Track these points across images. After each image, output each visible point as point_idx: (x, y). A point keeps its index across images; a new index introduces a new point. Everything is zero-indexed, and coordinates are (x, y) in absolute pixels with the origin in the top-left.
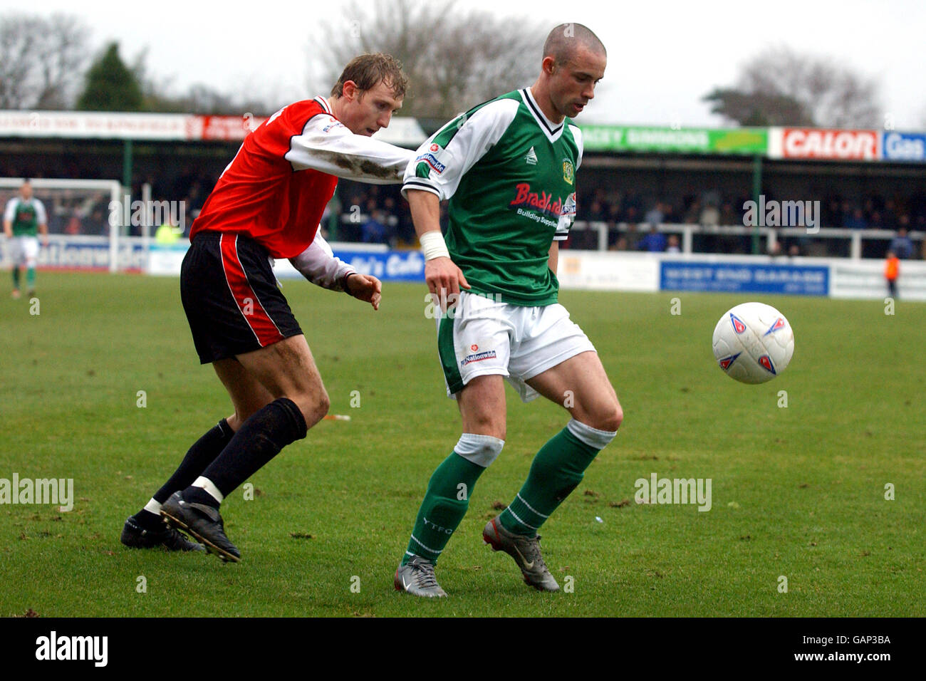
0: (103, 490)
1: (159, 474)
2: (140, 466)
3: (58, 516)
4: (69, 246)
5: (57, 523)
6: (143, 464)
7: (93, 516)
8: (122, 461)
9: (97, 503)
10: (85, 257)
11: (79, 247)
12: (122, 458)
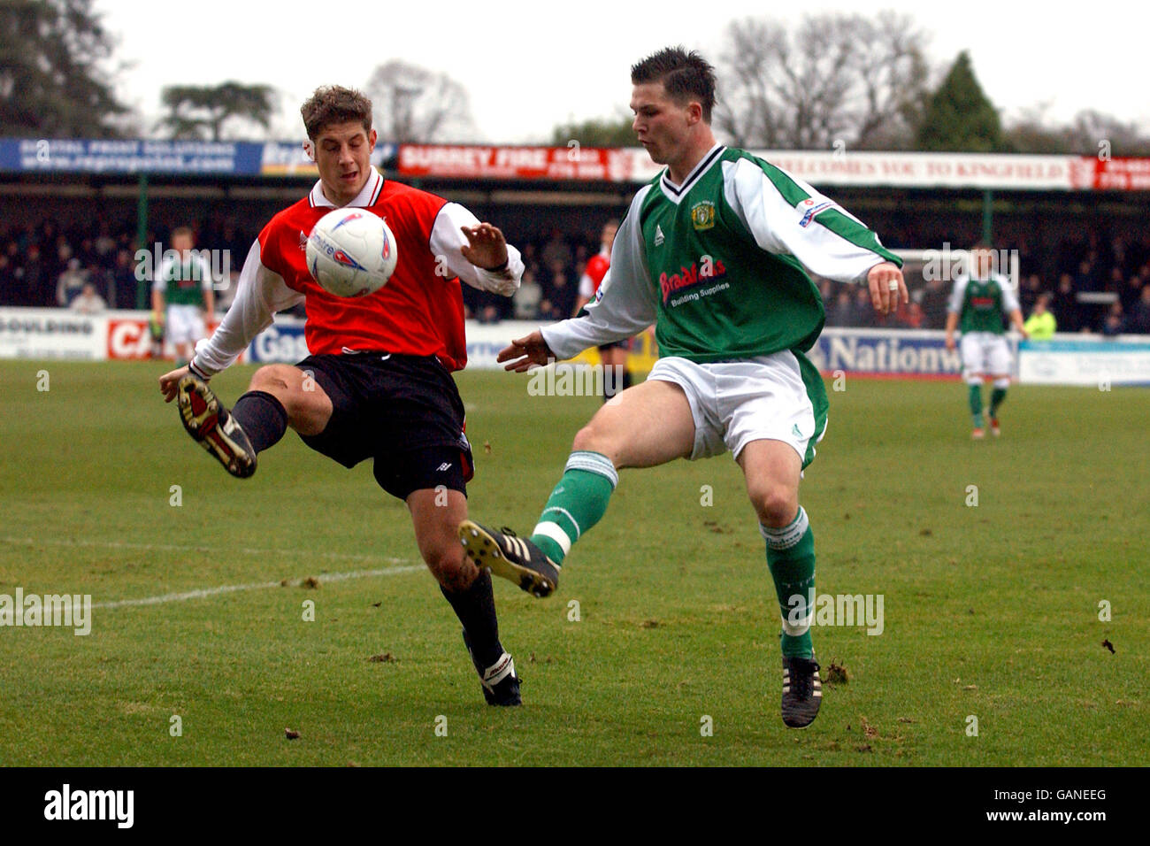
0: (933, 706)
1: (1014, 682)
2: (988, 671)
3: (865, 745)
4: (904, 344)
5: (865, 755)
6: (993, 668)
7: (917, 744)
8: (962, 663)
9: (923, 725)
10: (927, 359)
11: (918, 344)
12: (963, 660)
